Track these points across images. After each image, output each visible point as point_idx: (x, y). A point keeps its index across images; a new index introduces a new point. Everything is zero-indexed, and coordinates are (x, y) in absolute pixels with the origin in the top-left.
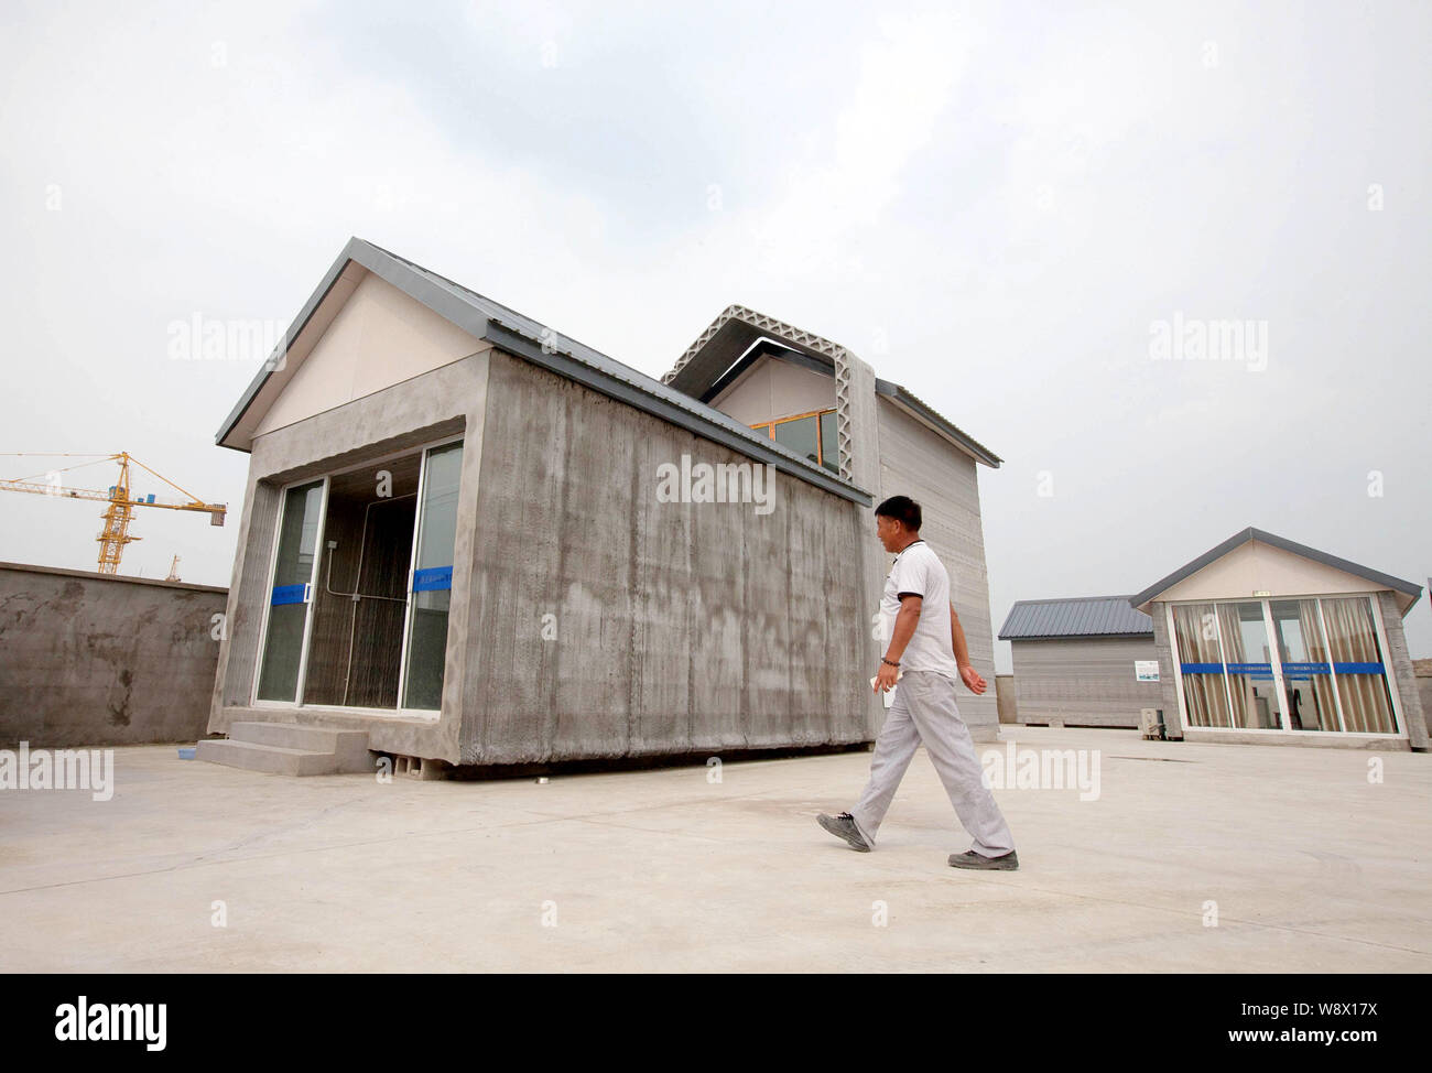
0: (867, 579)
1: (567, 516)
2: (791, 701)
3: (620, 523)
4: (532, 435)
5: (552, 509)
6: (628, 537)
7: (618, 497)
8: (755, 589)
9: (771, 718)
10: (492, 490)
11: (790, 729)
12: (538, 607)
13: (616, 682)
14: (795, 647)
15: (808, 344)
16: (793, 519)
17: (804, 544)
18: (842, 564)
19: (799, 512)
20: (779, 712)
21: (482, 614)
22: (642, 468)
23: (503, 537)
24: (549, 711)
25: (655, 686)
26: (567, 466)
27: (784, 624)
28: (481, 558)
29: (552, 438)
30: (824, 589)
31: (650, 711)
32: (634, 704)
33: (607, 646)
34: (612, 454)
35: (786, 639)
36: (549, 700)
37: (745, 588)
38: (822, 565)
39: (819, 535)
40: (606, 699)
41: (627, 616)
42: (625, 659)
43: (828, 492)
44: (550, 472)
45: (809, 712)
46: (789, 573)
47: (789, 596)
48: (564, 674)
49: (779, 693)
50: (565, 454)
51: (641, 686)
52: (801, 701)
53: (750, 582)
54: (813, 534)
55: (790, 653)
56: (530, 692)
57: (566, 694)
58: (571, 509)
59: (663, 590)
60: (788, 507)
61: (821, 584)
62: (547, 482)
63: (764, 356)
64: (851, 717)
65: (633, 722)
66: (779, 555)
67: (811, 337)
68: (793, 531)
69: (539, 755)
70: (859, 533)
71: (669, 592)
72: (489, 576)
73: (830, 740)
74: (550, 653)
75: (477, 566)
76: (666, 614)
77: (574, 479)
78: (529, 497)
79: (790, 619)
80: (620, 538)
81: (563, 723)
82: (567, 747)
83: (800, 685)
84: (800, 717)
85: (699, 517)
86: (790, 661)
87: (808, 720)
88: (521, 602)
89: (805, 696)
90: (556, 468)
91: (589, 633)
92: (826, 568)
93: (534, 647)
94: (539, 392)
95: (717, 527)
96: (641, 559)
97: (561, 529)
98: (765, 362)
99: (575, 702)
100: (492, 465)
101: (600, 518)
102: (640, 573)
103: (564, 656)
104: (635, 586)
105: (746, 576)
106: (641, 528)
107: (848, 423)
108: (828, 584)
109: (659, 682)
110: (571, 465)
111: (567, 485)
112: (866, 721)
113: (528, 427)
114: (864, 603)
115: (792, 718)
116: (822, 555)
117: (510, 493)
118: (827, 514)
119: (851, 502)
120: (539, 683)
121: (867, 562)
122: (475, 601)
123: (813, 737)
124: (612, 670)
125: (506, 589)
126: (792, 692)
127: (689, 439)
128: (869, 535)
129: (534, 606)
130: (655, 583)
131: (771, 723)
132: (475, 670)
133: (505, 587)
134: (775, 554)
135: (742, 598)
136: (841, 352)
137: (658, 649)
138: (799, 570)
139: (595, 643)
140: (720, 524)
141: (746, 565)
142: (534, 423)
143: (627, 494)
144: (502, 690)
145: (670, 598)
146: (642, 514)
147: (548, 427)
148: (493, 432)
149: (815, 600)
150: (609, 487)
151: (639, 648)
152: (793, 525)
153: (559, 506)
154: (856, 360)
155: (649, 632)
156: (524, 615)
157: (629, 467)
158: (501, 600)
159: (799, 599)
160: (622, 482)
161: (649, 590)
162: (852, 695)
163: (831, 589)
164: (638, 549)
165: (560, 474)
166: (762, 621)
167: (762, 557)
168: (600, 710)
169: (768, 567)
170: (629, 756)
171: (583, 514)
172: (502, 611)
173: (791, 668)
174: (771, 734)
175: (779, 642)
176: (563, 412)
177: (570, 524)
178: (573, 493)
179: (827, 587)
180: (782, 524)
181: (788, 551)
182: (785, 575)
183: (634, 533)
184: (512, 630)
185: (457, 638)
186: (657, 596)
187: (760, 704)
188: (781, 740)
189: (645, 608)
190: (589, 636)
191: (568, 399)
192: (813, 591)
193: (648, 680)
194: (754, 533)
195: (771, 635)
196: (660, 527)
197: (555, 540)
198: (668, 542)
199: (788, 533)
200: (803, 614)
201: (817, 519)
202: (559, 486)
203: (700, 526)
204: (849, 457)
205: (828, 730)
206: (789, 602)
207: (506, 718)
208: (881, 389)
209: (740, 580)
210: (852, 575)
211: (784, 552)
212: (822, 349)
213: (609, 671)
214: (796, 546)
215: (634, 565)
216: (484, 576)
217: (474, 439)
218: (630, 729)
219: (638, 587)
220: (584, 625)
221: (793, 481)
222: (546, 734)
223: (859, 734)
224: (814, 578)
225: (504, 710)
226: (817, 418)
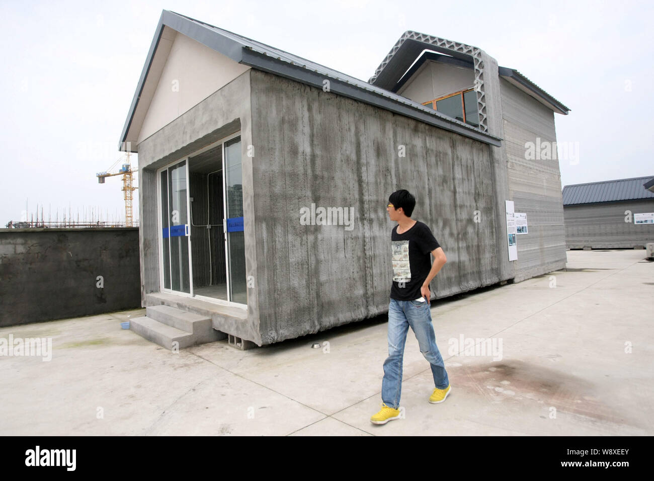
0: (498, 189)
1: (315, 177)
2: (459, 267)
3: (350, 177)
4: (286, 126)
5: (305, 174)
6: (356, 185)
7: (348, 160)
8: (436, 205)
9: (449, 279)
10: (263, 167)
11: (459, 283)
12: (302, 239)
13: (356, 276)
14: (460, 236)
15: (456, 49)
16: (455, 160)
17: (462, 174)
18: (484, 182)
19: (459, 155)
20: (453, 274)
21: (266, 251)
22: (362, 139)
23: (273, 198)
24: (316, 302)
25: (381, 274)
26: (312, 144)
27: (454, 224)
28: (260, 214)
29: (300, 127)
30: (475, 199)
31: (379, 289)
32: (369, 287)
33: (349, 255)
34: (341, 132)
35: (455, 232)
36: (315, 296)
37: (430, 205)
38: (473, 184)
39: (470, 167)
40: (352, 287)
41: (360, 235)
42: (361, 261)
43: (475, 140)
44: (301, 149)
45: (469, 272)
46: (455, 192)
47: (455, 206)
48: (323, 278)
49: (453, 264)
50: (310, 136)
51: (372, 276)
52: (464, 266)
53: (433, 201)
54: (467, 166)
55: (458, 240)
56: (303, 293)
57: (326, 289)
58: (318, 172)
59: (381, 215)
60: (453, 152)
61: (473, 196)
62: (300, 157)
63: (427, 61)
64: (492, 269)
65: (369, 298)
66: (449, 183)
67: (458, 44)
68: (456, 167)
69: (312, 330)
70: (493, 163)
71: (385, 215)
72: (267, 225)
73: (481, 285)
74: (313, 267)
75: (258, 220)
76: (385, 229)
77: (318, 152)
78: (288, 169)
79: (457, 220)
80: (351, 187)
81: (325, 307)
82: (329, 321)
83: (464, 257)
84: (465, 275)
85: (400, 166)
86: (458, 244)
87: (469, 276)
88: (290, 238)
89: (467, 263)
90: (305, 147)
91: (337, 250)
92: (476, 186)
93: (302, 265)
94: (288, 97)
95: (411, 171)
96: (366, 198)
97: (312, 186)
98: (428, 64)
99: (332, 293)
100: (262, 151)
101: (338, 175)
102: (366, 206)
103: (322, 267)
104: (364, 215)
105: (430, 198)
106: (364, 178)
107: (484, 96)
108: (477, 196)
109: (383, 271)
110: (315, 143)
111: (313, 157)
112: (500, 271)
113: (283, 121)
114: (497, 204)
115: (460, 277)
116: (473, 179)
117: (276, 168)
118: (474, 154)
119: (488, 145)
120: (308, 286)
121: (497, 178)
122: (260, 243)
123: (472, 285)
124: (354, 270)
125: (280, 231)
126: (460, 262)
127: (390, 116)
128: (498, 163)
129: (299, 239)
130: (376, 211)
131: (449, 282)
132: (265, 286)
133: (279, 230)
134: (446, 182)
135: (428, 212)
136: (477, 52)
137: (381, 251)
138: (461, 190)
139: (341, 255)
140: (413, 168)
141: (430, 191)
142: (286, 118)
143: (354, 157)
144: (284, 295)
145: (386, 219)
146: (364, 169)
147: (297, 119)
148: (259, 129)
149: (470, 206)
150: (342, 154)
151: (368, 253)
152: (456, 163)
153: (309, 171)
154: (487, 56)
155: (374, 243)
156: (294, 246)
157: (354, 140)
158: (277, 239)
159: (461, 207)
160: (349, 149)
161: (373, 216)
162: (492, 258)
163: (479, 198)
164: (364, 191)
165: (308, 150)
166: (441, 224)
167: (439, 185)
168: (348, 295)
169: (442, 191)
170: (368, 318)
171: (326, 174)
172: (278, 246)
173: (459, 248)
174: (449, 288)
175: (451, 234)
176: (306, 108)
177: (318, 182)
178: (318, 162)
179: (477, 198)
180: (449, 164)
181: (454, 179)
182: (453, 194)
183: (360, 182)
184: (286, 257)
185: (251, 267)
186: (378, 219)
187: (443, 272)
188: (455, 290)
189: (371, 228)
190: (337, 251)
191: (308, 99)
192: (469, 201)
193: (376, 271)
194: (433, 171)
195: (447, 231)
196: (376, 176)
197: (309, 194)
198: (382, 184)
199: (453, 168)
200: (464, 216)
201: (469, 157)
202: (308, 158)
203: (401, 171)
204: (485, 117)
205: (480, 279)
206: (456, 210)
207: (289, 312)
208: (502, 72)
209: (427, 201)
210: (490, 188)
211: (452, 180)
212: (465, 51)
213: (352, 270)
214: (458, 175)
215: (362, 202)
216: (264, 225)
217: (246, 134)
218: (367, 302)
219: (366, 215)
220: (334, 245)
221: (454, 136)
222: (315, 317)
223: (497, 278)
224: (469, 193)
225: (287, 307)
226: (462, 95)
